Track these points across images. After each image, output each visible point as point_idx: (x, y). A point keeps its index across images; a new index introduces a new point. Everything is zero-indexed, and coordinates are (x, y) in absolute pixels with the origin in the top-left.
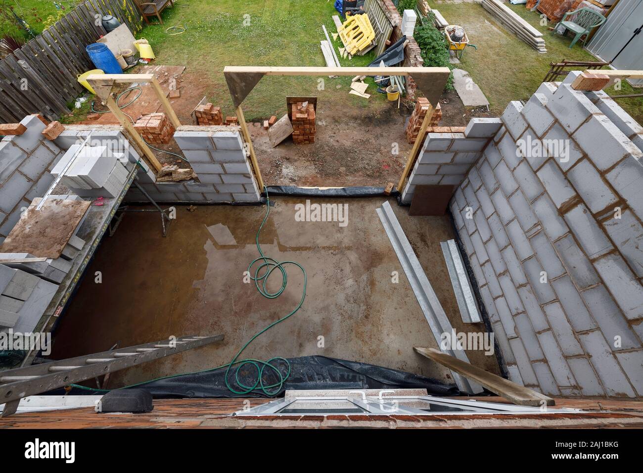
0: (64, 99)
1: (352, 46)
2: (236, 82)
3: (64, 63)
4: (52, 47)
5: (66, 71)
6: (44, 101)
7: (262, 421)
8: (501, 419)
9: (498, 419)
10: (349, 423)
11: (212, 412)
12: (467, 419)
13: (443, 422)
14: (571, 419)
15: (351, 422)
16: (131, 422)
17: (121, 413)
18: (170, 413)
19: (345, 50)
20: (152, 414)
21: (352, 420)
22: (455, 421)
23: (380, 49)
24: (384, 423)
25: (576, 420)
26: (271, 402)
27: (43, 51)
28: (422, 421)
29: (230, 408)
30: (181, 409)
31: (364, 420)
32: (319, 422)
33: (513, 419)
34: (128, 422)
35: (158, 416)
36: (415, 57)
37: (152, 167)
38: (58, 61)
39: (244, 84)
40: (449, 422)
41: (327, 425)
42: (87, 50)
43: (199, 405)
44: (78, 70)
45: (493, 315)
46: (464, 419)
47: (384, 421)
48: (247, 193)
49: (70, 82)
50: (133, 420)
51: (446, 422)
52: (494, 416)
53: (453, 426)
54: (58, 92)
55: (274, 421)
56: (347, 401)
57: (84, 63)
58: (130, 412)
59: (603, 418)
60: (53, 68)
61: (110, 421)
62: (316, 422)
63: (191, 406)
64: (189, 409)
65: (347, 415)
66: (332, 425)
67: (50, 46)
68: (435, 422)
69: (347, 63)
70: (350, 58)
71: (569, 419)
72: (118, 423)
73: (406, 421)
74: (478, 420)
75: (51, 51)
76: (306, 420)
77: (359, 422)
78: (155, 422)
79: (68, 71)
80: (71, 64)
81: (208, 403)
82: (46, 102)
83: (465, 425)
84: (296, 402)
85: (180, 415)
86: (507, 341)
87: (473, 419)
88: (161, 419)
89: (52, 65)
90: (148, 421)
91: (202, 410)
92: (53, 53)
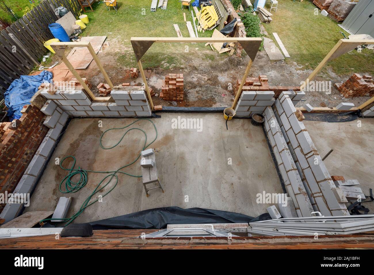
0: (36, 56)
1: (205, 24)
2: (138, 46)
3: (36, 35)
4: (28, 26)
5: (37, 40)
6: (24, 57)
7: (156, 240)
8: (290, 238)
9: (288, 238)
10: (205, 241)
11: (126, 236)
12: (271, 238)
13: (258, 240)
14: (329, 238)
15: (206, 240)
16: (82, 241)
17: (75, 237)
18: (102, 237)
19: (201, 27)
20: (93, 237)
21: (207, 239)
22: (264, 239)
23: (221, 27)
24: (225, 240)
25: (332, 238)
26: (160, 231)
27: (23, 27)
28: (246, 239)
29: (136, 234)
30: (108, 235)
31: (214, 239)
32: (188, 240)
33: (297, 238)
34: (80, 241)
35: (96, 238)
36: (242, 31)
37: (88, 96)
38: (32, 34)
39: (142, 47)
40: (261, 240)
41: (193, 242)
42: (49, 27)
43: (118, 233)
44: (44, 39)
45: (286, 181)
46: (269, 238)
47: (225, 239)
48: (144, 111)
49: (39, 46)
50: (83, 240)
51: (259, 240)
52: (287, 236)
53: (263, 242)
54: (33, 52)
55: (163, 240)
56: (203, 230)
57: (47, 35)
58: (80, 236)
59: (347, 237)
60: (29, 38)
61: (70, 241)
62: (187, 240)
63: (114, 233)
64: (113, 235)
65: (204, 237)
66: (195, 242)
67: (27, 25)
68: (253, 240)
69: (202, 34)
70: (204, 31)
71: (328, 238)
72: (75, 242)
73: (237, 239)
74: (277, 239)
75: (28, 28)
76: (181, 239)
77: (211, 240)
78: (96, 241)
79: (38, 40)
80: (40, 36)
81: (123, 232)
82: (25, 58)
83: (270, 241)
84: (174, 231)
85: (108, 238)
86: (294, 196)
87: (275, 238)
88: (99, 240)
89: (28, 36)
90: (91, 241)
91: (121, 235)
92: (29, 29)
